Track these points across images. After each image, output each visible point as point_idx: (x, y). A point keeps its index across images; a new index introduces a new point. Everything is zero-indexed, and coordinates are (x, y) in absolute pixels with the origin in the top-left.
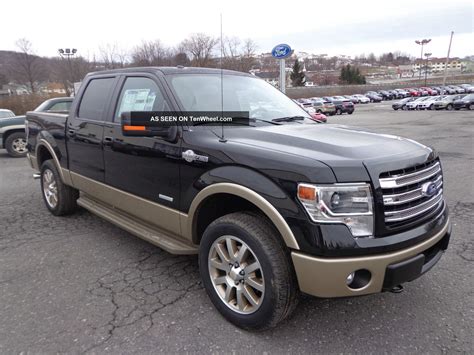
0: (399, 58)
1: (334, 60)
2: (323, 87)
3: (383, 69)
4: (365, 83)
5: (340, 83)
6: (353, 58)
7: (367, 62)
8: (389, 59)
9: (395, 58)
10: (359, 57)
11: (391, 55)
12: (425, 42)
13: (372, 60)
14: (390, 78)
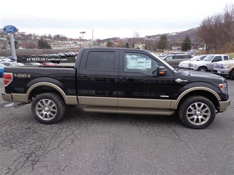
0: (62, 37)
1: (30, 35)
2: (29, 50)
3: (56, 42)
4: (51, 48)
5: (38, 48)
6: (40, 35)
7: (48, 38)
8: (58, 37)
9: (61, 37)
10: (43, 35)
11: (58, 36)
12: (83, 33)
13: (50, 37)
14: (60, 46)
